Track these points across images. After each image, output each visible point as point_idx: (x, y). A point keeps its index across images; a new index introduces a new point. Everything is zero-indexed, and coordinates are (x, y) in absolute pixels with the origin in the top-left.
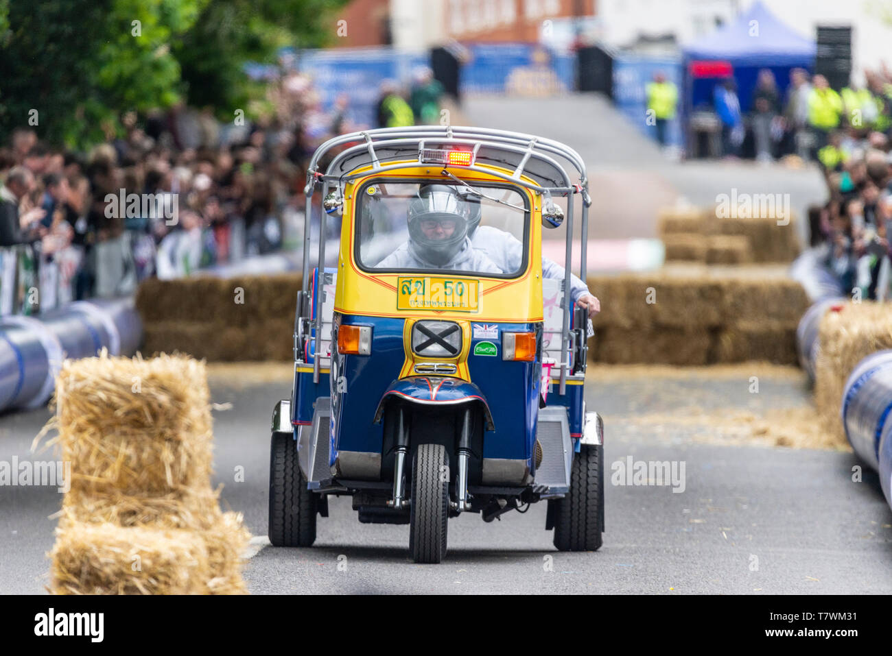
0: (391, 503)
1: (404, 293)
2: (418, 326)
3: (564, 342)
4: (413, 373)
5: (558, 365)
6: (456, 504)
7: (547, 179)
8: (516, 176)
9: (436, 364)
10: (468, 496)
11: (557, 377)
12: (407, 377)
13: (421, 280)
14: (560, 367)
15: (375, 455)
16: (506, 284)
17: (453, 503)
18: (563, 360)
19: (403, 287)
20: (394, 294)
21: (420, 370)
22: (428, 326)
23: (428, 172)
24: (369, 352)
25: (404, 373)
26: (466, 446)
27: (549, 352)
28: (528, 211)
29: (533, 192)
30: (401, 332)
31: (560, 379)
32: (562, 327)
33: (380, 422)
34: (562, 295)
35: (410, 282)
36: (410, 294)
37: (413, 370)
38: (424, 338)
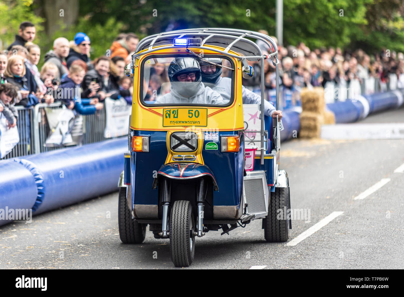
0: (161, 234)
1: (166, 117)
2: (173, 136)
3: (262, 137)
4: (172, 161)
5: (259, 148)
6: (197, 233)
7: (250, 52)
8: (226, 51)
9: (184, 156)
10: (203, 228)
11: (259, 155)
12: (169, 163)
13: (176, 110)
14: (260, 150)
15: (154, 206)
16: (222, 110)
17: (195, 233)
18: (262, 146)
19: (166, 114)
20: (161, 118)
21: (175, 159)
22: (178, 135)
23: (179, 51)
24: (148, 151)
25: (167, 161)
26: (201, 201)
27: (255, 142)
28: (233, 69)
29: (236, 59)
30: (165, 138)
31: (261, 156)
32: (261, 129)
33: (156, 188)
34: (260, 112)
35: (170, 111)
36: (170, 117)
37: (172, 160)
38: (177, 142)
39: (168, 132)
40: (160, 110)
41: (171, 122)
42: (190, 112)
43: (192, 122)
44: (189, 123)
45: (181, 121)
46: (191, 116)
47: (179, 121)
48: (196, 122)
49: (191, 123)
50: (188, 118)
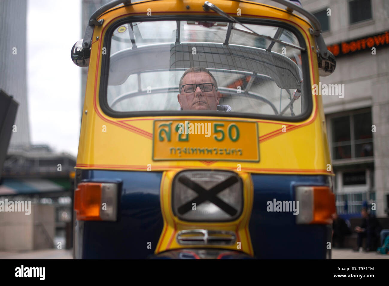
1: (162, 140)
2: (181, 179)
4: (174, 245)
12: (167, 251)
16: (291, 128)
19: (161, 133)
20: (149, 142)
21: (185, 240)
22: (195, 177)
24: (114, 218)
25: (162, 246)
35: (170, 126)
36: (169, 140)
37: (175, 241)
38: (191, 194)
39: (164, 173)
40: (146, 124)
41: (173, 151)
42: (219, 129)
43: (225, 152)
44: (217, 153)
45: (196, 149)
46: (220, 138)
47: (192, 149)
48: (233, 152)
49: (221, 154)
50: (215, 141)
